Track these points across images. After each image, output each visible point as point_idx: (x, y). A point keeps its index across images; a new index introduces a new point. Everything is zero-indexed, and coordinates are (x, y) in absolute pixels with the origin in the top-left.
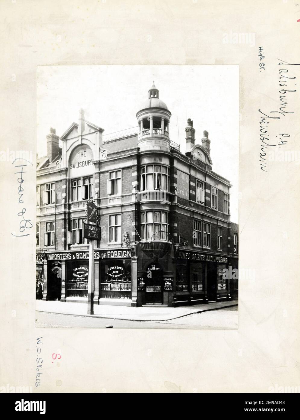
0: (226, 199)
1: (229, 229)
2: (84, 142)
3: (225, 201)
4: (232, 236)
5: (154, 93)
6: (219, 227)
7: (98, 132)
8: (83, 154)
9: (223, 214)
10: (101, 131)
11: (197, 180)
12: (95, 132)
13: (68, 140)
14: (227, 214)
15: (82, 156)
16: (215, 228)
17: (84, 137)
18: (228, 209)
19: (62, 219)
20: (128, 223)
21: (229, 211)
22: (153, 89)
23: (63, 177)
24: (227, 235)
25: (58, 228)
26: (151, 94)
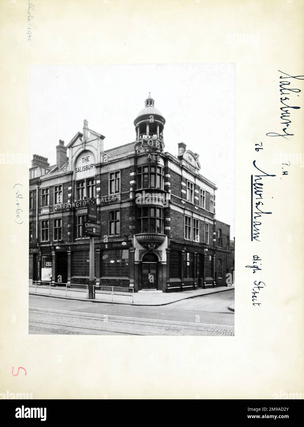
0: (212, 200)
1: (214, 225)
2: (87, 148)
3: (211, 201)
4: (217, 232)
5: (150, 102)
6: (206, 224)
7: (100, 139)
8: (86, 160)
9: (210, 212)
10: (102, 138)
11: (188, 181)
12: (97, 139)
13: (74, 147)
14: (213, 213)
15: (86, 161)
16: (203, 224)
17: (87, 144)
18: (214, 208)
19: (68, 216)
20: (126, 218)
21: (214, 210)
22: (149, 99)
23: (69, 179)
24: (213, 231)
25: (65, 224)
26: (148, 104)
